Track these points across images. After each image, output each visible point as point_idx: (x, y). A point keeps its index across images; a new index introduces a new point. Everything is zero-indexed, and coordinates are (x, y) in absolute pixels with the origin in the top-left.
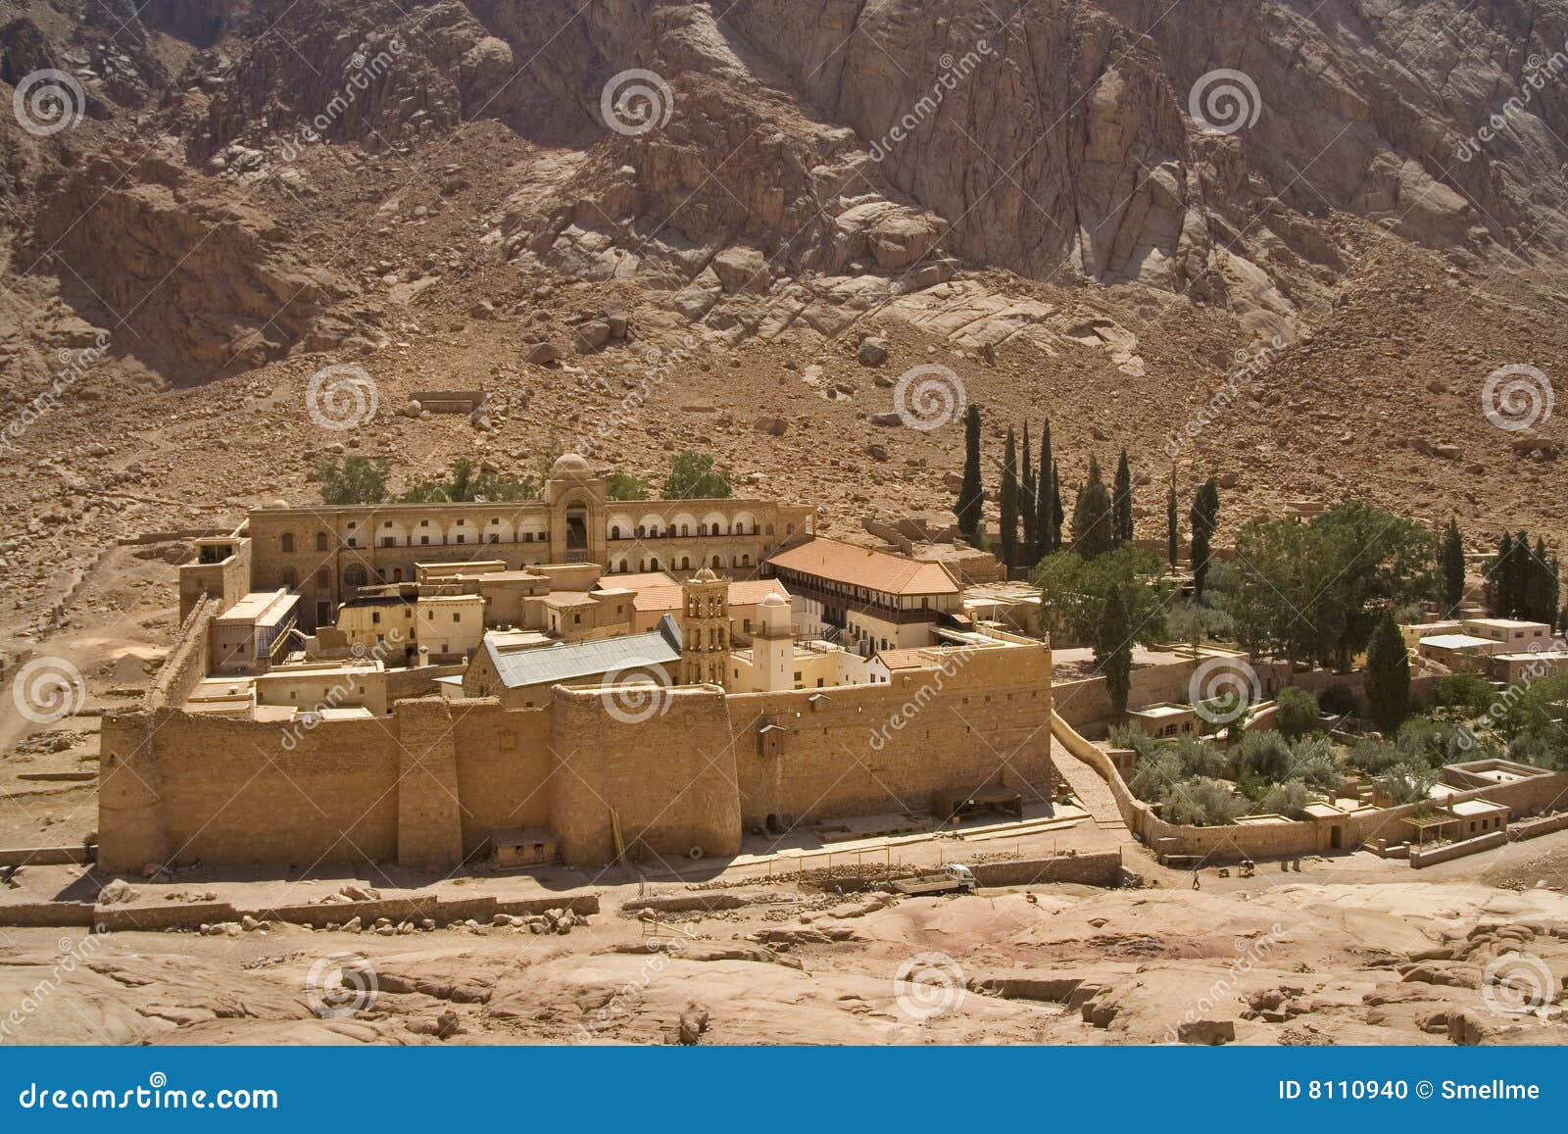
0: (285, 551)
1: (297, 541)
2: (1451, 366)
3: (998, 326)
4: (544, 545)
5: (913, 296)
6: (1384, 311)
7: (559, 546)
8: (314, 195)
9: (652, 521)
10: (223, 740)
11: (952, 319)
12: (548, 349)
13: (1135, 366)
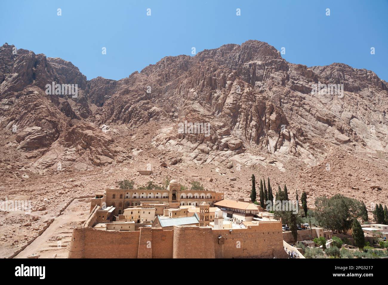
0: (113, 198)
1: (116, 196)
2: (352, 171)
3: (254, 161)
4: (167, 199)
5: (237, 155)
6: (335, 159)
7: (171, 199)
8: (119, 134)
9: (190, 195)
10: (100, 235)
11: (245, 160)
12: (165, 164)
13: (283, 170)
